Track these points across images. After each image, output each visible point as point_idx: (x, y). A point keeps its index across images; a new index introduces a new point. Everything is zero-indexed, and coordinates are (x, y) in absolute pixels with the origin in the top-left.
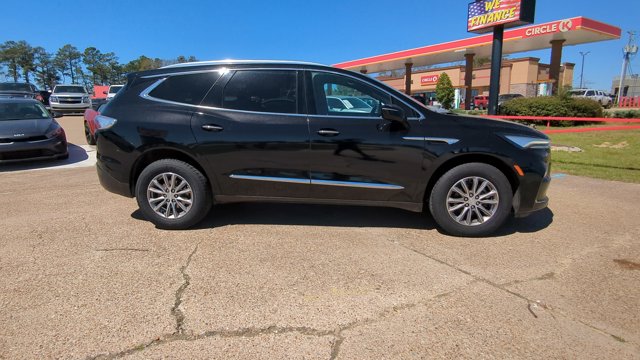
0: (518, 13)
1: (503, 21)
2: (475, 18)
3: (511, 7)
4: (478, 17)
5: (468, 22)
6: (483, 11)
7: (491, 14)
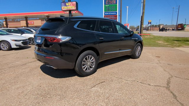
0: (75, 8)
1: (72, 9)
2: (63, 7)
3: (74, 6)
4: (65, 7)
5: (61, 8)
6: (66, 5)
7: (68, 7)
